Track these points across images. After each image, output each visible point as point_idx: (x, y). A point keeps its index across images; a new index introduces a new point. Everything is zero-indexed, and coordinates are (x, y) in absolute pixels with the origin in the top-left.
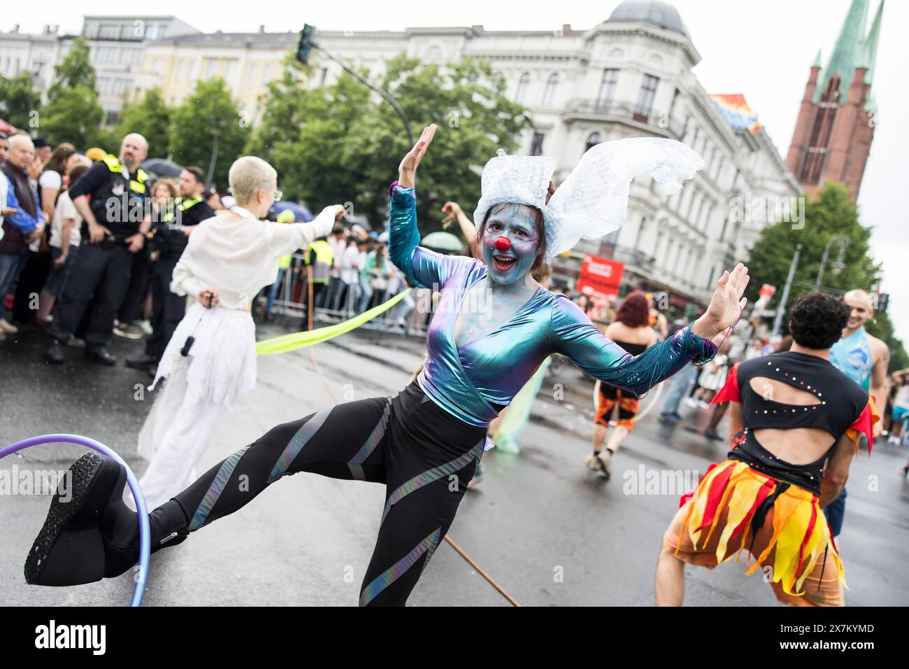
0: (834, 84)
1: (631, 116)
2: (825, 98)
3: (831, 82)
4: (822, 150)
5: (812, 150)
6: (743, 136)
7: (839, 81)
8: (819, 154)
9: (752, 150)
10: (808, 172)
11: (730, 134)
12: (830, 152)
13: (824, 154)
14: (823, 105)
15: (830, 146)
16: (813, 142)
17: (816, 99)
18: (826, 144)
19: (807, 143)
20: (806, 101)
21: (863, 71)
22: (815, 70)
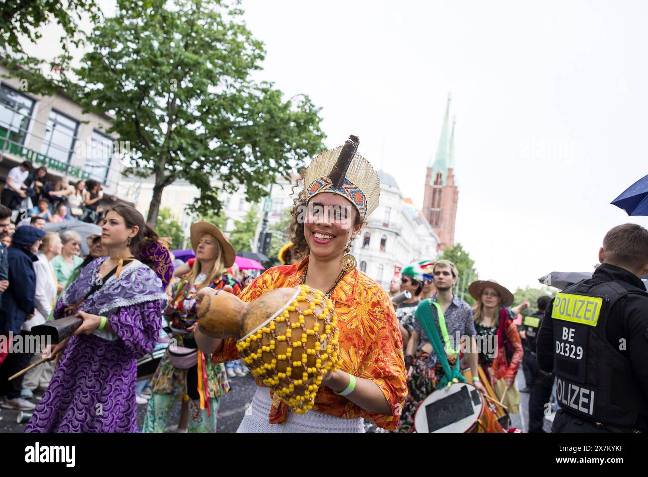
0: (439, 176)
1: (382, 224)
2: (436, 183)
3: (438, 175)
4: (438, 209)
5: (433, 209)
6: (416, 220)
7: (441, 175)
8: (437, 211)
9: (419, 224)
10: (433, 220)
11: (410, 218)
12: (442, 210)
13: (439, 212)
14: (435, 186)
15: (441, 207)
16: (433, 205)
17: (432, 183)
18: (439, 206)
19: (430, 205)
20: (427, 185)
21: (450, 170)
22: (429, 169)
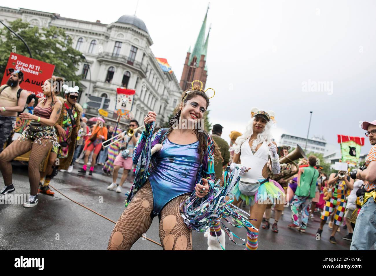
0: (195, 60)
1: (126, 62)
2: (192, 64)
3: (194, 58)
5: (187, 82)
6: (167, 74)
7: (196, 59)
8: (189, 83)
9: (170, 80)
11: (162, 73)
14: (191, 66)
16: (188, 79)
17: (189, 64)
18: (192, 80)
19: (186, 79)
20: (186, 64)
21: (203, 56)
22: (189, 54)
